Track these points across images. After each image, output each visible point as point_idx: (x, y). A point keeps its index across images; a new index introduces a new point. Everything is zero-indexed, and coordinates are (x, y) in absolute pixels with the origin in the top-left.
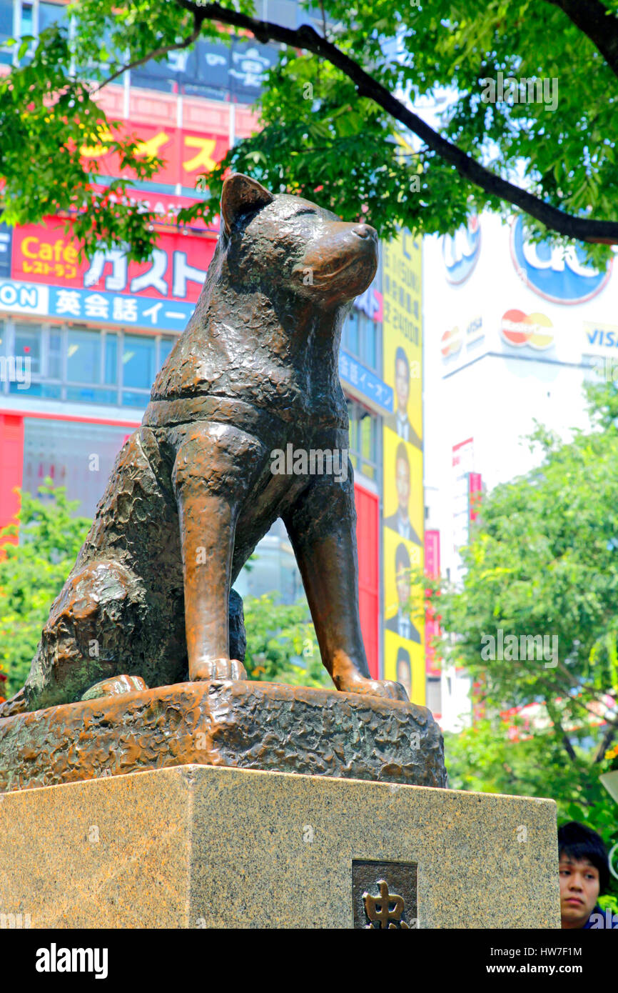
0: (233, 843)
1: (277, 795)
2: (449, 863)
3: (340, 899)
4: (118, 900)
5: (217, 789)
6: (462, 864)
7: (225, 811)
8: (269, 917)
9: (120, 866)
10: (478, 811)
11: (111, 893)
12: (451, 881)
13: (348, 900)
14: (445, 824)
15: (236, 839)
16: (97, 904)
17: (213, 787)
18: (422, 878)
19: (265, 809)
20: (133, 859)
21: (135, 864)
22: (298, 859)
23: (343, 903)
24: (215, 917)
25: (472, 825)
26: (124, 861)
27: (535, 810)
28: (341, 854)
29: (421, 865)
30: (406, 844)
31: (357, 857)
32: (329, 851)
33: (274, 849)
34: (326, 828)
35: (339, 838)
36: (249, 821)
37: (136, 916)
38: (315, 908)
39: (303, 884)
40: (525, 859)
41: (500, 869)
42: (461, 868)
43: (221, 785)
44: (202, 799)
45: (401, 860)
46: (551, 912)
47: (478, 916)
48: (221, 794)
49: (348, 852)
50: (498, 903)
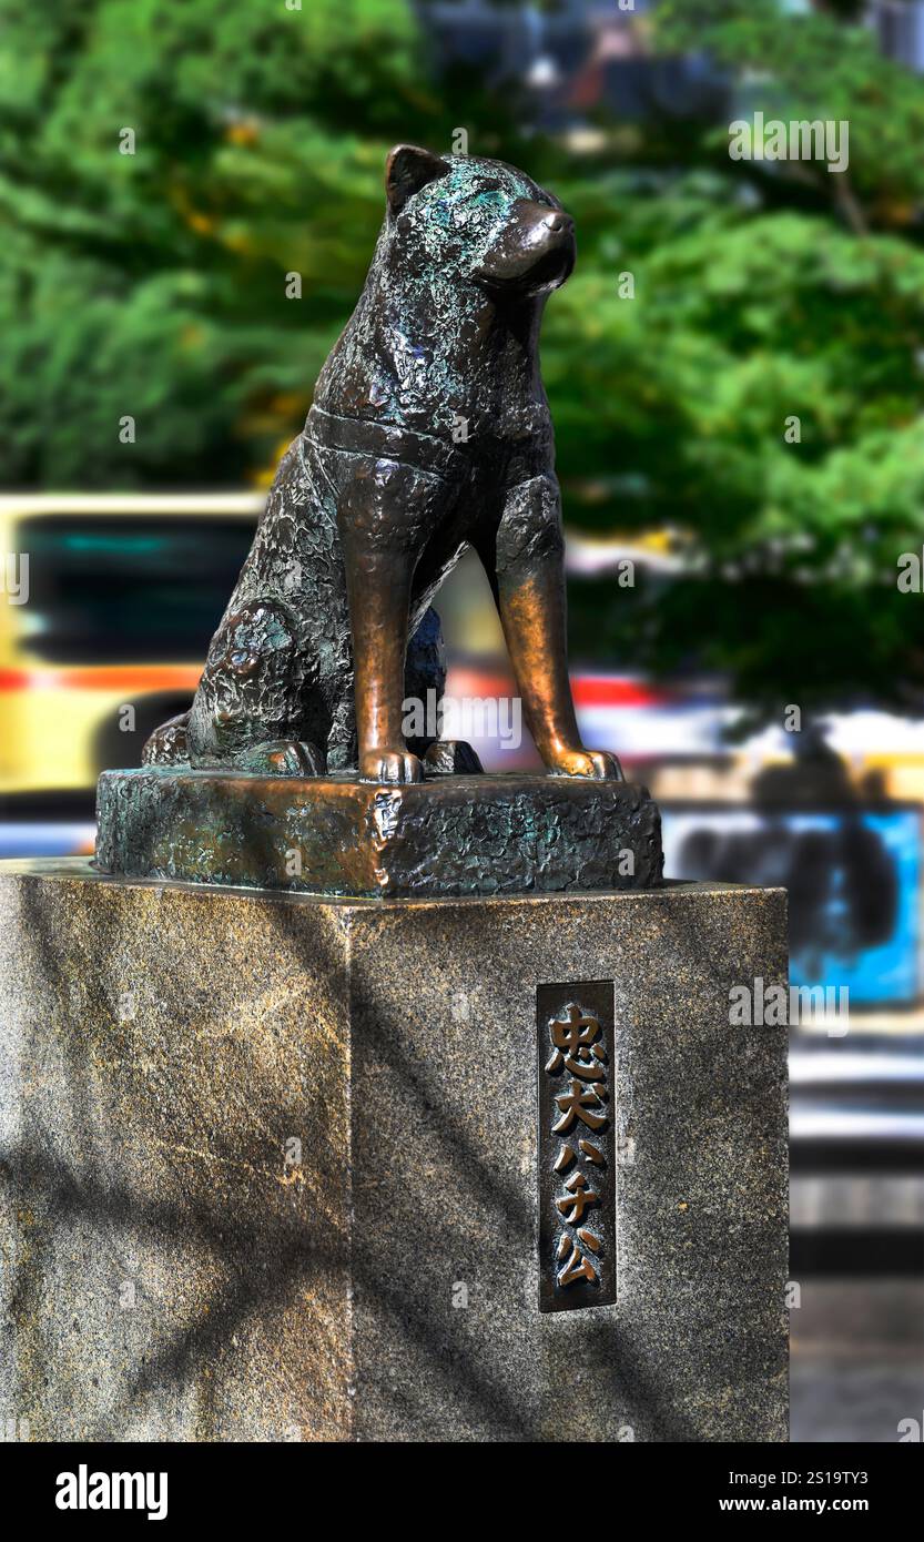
0: (397, 985)
1: (448, 928)
2: (653, 975)
3: (523, 1028)
4: (283, 1033)
5: (377, 930)
6: (669, 974)
7: (388, 952)
8: (441, 1057)
9: (282, 997)
11: (274, 1024)
12: (656, 994)
13: (532, 1028)
14: (648, 933)
15: (401, 980)
16: (262, 1031)
17: (373, 929)
18: (620, 995)
20: (295, 994)
21: (296, 999)
22: (473, 993)
23: (527, 1032)
24: (379, 1063)
25: (683, 931)
26: (285, 993)
28: (524, 981)
29: (618, 982)
30: (601, 961)
31: (543, 982)
32: (509, 979)
33: (446, 985)
34: (506, 956)
35: (521, 966)
36: (415, 960)
37: (299, 1052)
38: (493, 1043)
39: (480, 1018)
42: (668, 978)
43: (382, 926)
44: (361, 943)
45: (595, 979)
47: (688, 1027)
48: (382, 936)
49: (533, 978)
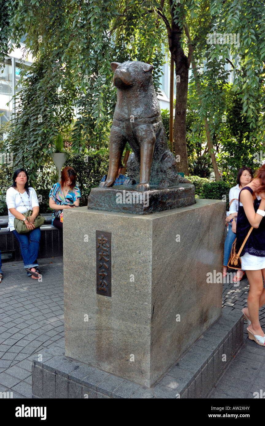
0: (71, 225)
1: (79, 216)
2: (119, 233)
3: (93, 238)
6: (123, 233)
10: (128, 221)
12: (120, 237)
13: (95, 239)
14: (119, 224)
18: (113, 236)
19: (77, 219)
22: (84, 229)
25: (126, 224)
27: (145, 221)
28: (93, 229)
29: (113, 233)
30: (109, 228)
31: (97, 230)
32: (90, 228)
33: (79, 227)
34: (90, 223)
35: (93, 226)
36: (74, 221)
40: (141, 233)
41: (134, 235)
43: (68, 213)
45: (107, 231)
46: (149, 247)
49: (95, 229)
50: (133, 243)
